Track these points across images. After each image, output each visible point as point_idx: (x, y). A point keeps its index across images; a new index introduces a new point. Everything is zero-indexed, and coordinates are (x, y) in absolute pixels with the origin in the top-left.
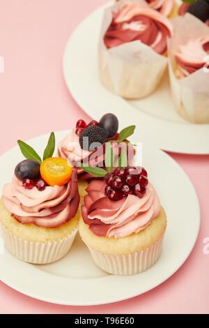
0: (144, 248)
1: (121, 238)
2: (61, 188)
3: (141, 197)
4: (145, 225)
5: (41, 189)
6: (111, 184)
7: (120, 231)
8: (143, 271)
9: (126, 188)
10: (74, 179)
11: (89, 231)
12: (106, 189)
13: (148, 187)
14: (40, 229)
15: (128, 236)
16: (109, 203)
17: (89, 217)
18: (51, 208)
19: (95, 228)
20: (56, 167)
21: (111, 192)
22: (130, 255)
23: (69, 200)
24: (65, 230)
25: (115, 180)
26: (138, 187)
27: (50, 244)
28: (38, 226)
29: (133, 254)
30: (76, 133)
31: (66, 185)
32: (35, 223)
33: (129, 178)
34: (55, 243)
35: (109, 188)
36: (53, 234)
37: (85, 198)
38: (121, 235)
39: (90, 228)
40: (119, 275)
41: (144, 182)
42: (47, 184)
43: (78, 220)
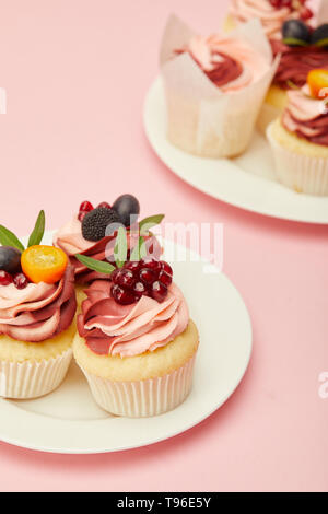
0: (162, 374)
1: (129, 357)
2: (50, 287)
3: (160, 302)
4: (164, 341)
5: (21, 286)
6: (119, 281)
7: (128, 346)
8: (162, 413)
9: (140, 287)
10: (69, 278)
11: (86, 347)
12: (112, 289)
13: (172, 288)
14: (16, 344)
15: (139, 355)
16: (114, 306)
17: (86, 327)
18: (34, 313)
19: (94, 343)
20: (43, 257)
21: (118, 292)
22: (151, 382)
23: (60, 303)
24: (52, 348)
25: (124, 275)
26: (156, 286)
27: (30, 366)
28: (15, 338)
29: (146, 382)
30: (79, 218)
31: (56, 284)
32: (10, 334)
33: (144, 272)
34: (38, 365)
35: (115, 288)
36: (34, 351)
37: (83, 303)
38: (129, 353)
39: (87, 343)
40: (127, 416)
41: (166, 281)
42: (29, 281)
43: (73, 336)
